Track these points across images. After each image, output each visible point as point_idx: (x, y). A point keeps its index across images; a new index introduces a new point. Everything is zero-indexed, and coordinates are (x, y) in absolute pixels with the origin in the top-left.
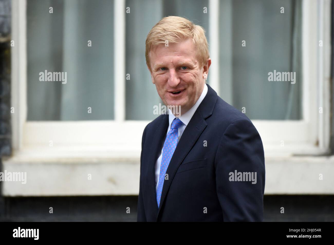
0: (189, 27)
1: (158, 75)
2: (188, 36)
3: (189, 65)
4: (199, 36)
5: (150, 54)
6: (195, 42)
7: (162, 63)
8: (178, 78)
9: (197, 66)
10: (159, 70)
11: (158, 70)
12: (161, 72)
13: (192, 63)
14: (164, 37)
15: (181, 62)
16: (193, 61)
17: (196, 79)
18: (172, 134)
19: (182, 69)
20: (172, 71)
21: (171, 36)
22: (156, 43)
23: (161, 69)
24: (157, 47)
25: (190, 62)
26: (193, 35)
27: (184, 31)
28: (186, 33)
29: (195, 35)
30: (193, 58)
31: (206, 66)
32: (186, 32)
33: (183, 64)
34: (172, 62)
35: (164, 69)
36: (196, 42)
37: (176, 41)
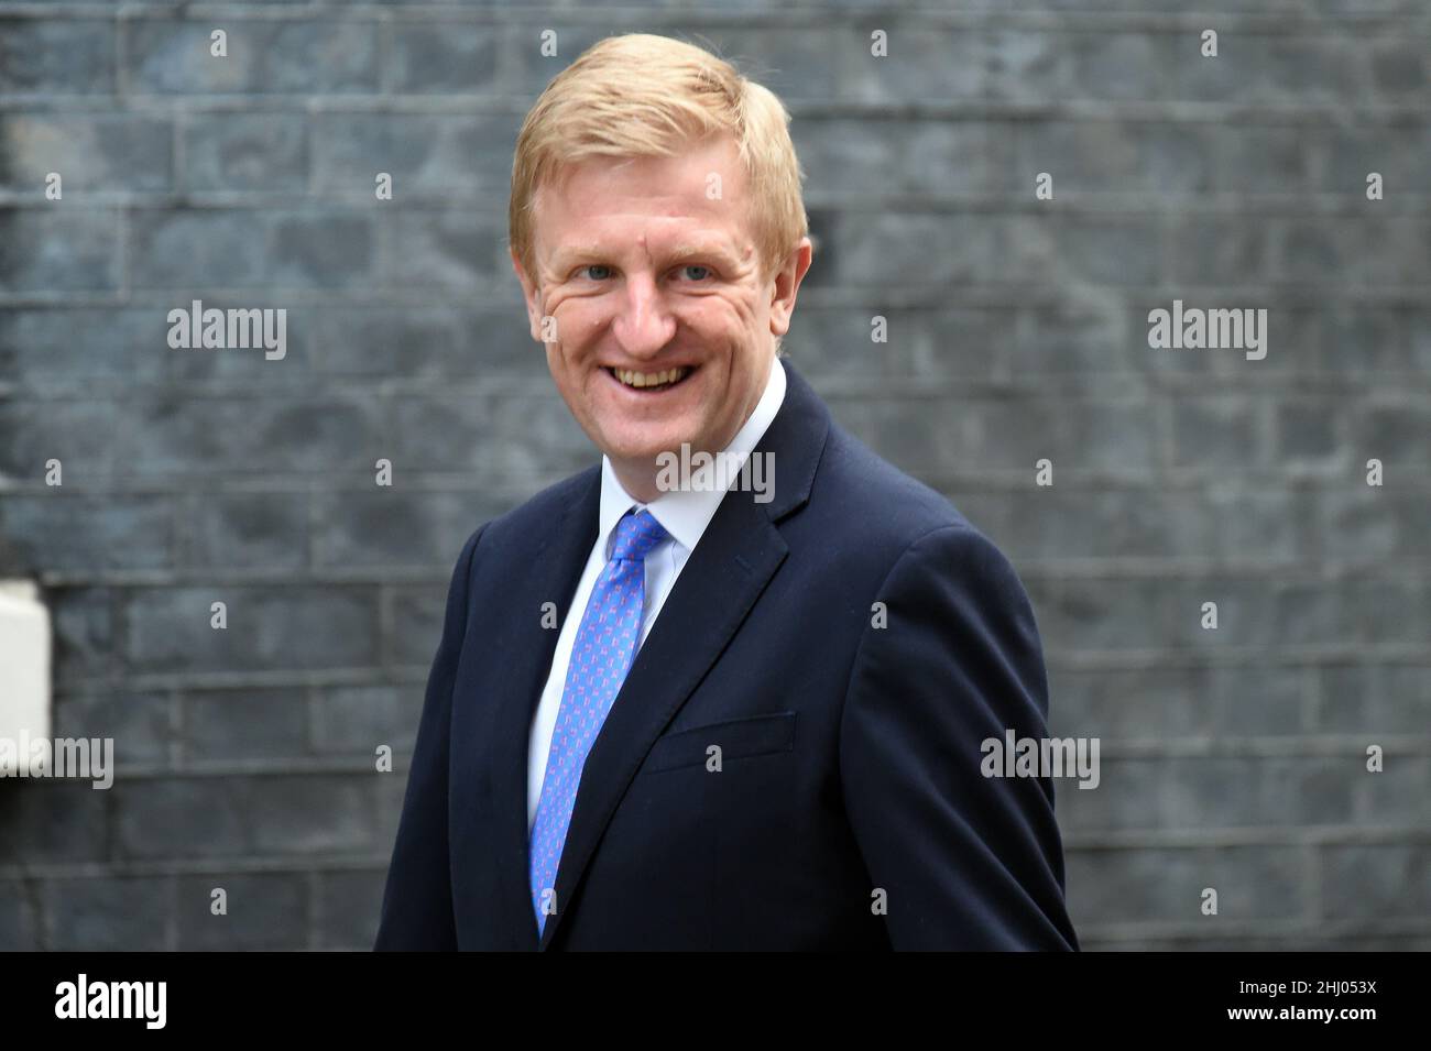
0: (723, 89)
1: (565, 298)
2: (723, 126)
3: (718, 260)
4: (765, 131)
5: (538, 204)
6: (748, 157)
7: (596, 243)
8: (663, 318)
9: (750, 269)
10: (577, 276)
11: (570, 275)
12: (585, 284)
13: (731, 254)
14: (614, 126)
15: (683, 243)
16: (735, 242)
17: (747, 328)
18: (615, 582)
19: (684, 276)
20: (641, 285)
21: (644, 121)
22: (574, 150)
23: (586, 274)
24: (575, 168)
25: (724, 245)
26: (742, 125)
27: (703, 103)
28: (713, 115)
29: (752, 127)
30: (735, 230)
31: (788, 272)
32: (712, 109)
33: (696, 255)
34: (644, 244)
35: (599, 272)
36: (752, 157)
37: (668, 148)
